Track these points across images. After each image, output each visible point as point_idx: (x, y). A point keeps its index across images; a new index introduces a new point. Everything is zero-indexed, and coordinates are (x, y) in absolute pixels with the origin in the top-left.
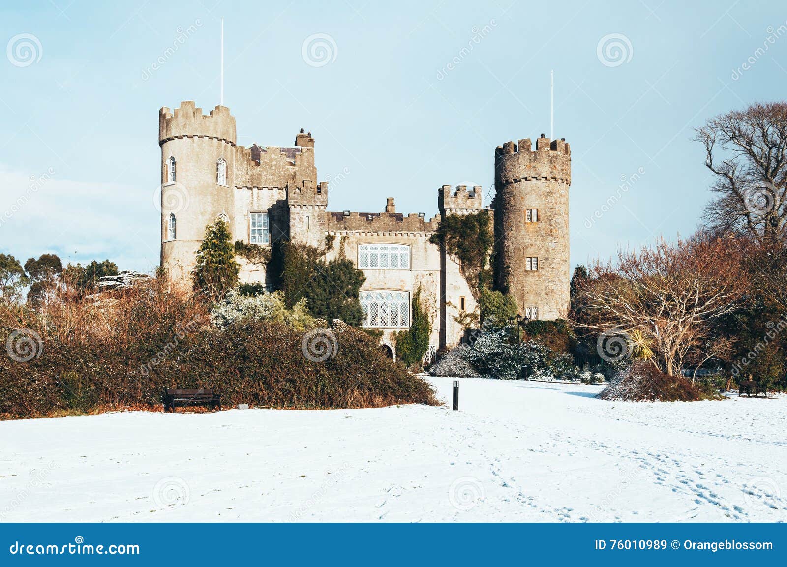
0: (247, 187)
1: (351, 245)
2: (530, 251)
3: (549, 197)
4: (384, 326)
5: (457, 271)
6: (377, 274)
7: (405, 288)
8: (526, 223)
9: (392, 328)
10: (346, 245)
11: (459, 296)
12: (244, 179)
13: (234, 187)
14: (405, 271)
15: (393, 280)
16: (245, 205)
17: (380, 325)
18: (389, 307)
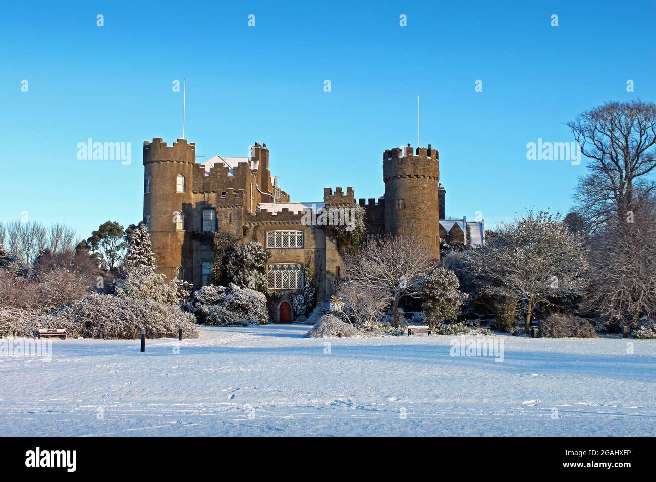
0: (200, 192)
1: (262, 232)
3: (413, 190)
4: (285, 289)
5: (334, 248)
6: (280, 252)
7: (300, 261)
8: (396, 210)
9: (291, 290)
10: (258, 232)
11: (336, 266)
12: (198, 186)
13: (191, 193)
14: (300, 249)
15: (291, 255)
16: (199, 204)
17: (282, 288)
18: (289, 275)
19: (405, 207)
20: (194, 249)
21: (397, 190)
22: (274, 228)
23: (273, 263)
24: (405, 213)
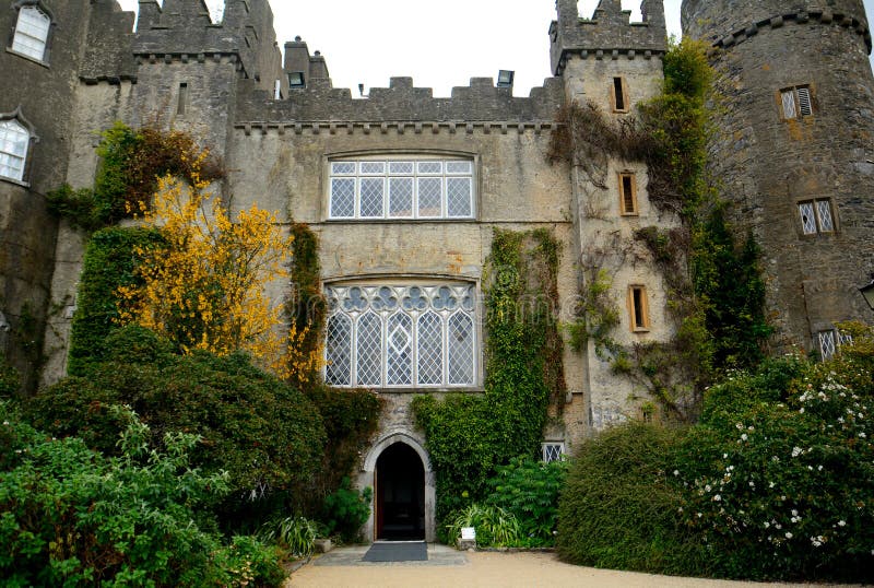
0: (104, 79)
1: (308, 159)
2: (810, 185)
4: (400, 386)
6: (380, 235)
7: (463, 271)
8: (784, 121)
9: (425, 391)
10: (293, 160)
11: (626, 286)
12: (101, 63)
13: (74, 78)
14: (463, 226)
15: (426, 249)
16: (97, 116)
17: (387, 382)
18: (416, 327)
19: (816, 107)
20: (60, 258)
21: (778, 60)
22: (359, 147)
23: (350, 279)
24: (821, 127)
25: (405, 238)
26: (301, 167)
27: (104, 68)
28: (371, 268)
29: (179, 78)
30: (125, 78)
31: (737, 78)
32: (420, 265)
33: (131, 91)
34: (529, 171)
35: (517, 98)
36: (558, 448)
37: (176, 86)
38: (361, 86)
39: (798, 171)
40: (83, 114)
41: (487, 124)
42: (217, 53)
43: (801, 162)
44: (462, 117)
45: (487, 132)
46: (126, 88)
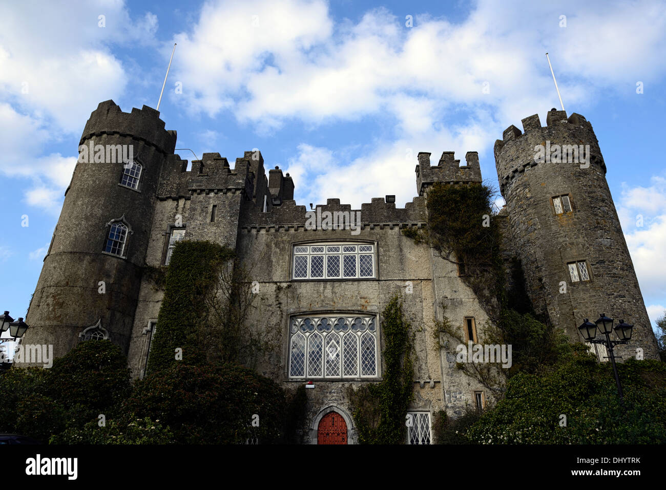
0: (170, 197)
1: (282, 245)
2: (573, 252)
3: (582, 178)
4: (333, 377)
5: (455, 274)
6: (322, 288)
7: (369, 309)
8: (556, 215)
9: (347, 380)
10: (273, 246)
11: (463, 317)
12: (169, 189)
13: (154, 198)
14: (368, 282)
15: (348, 295)
16: (165, 218)
17: (325, 374)
18: (342, 342)
19: (574, 208)
20: (141, 299)
21: (550, 180)
22: (310, 238)
23: (304, 313)
24: (578, 218)
25: (336, 290)
26: (278, 250)
27: (170, 192)
28: (317, 307)
29: (212, 202)
30: (181, 197)
31: (527, 190)
32: (344, 305)
33: (185, 204)
34: (405, 250)
35: (398, 209)
36: (427, 415)
37: (211, 207)
38: (311, 205)
39: (566, 244)
40: (158, 217)
41: (381, 224)
42: (233, 189)
43: (568, 239)
44: (367, 221)
45: (382, 228)
46: (181, 202)
